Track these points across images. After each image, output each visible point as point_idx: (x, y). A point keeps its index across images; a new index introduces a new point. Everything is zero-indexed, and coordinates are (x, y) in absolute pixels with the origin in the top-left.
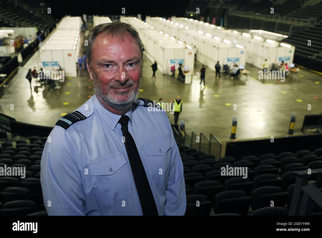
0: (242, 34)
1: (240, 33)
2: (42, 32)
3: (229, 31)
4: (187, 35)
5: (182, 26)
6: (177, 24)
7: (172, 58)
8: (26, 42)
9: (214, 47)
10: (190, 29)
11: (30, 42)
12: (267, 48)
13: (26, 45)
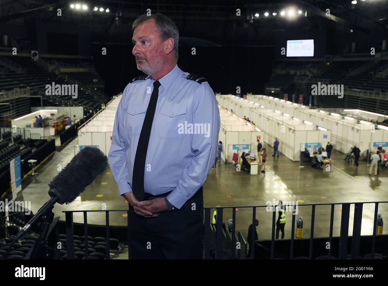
0: (330, 114)
1: (328, 113)
2: (91, 111)
3: (314, 111)
4: (260, 115)
5: (257, 105)
6: (251, 102)
7: (236, 143)
8: (70, 123)
9: (290, 129)
10: (266, 108)
11: (72, 123)
12: (358, 131)
13: (68, 127)
